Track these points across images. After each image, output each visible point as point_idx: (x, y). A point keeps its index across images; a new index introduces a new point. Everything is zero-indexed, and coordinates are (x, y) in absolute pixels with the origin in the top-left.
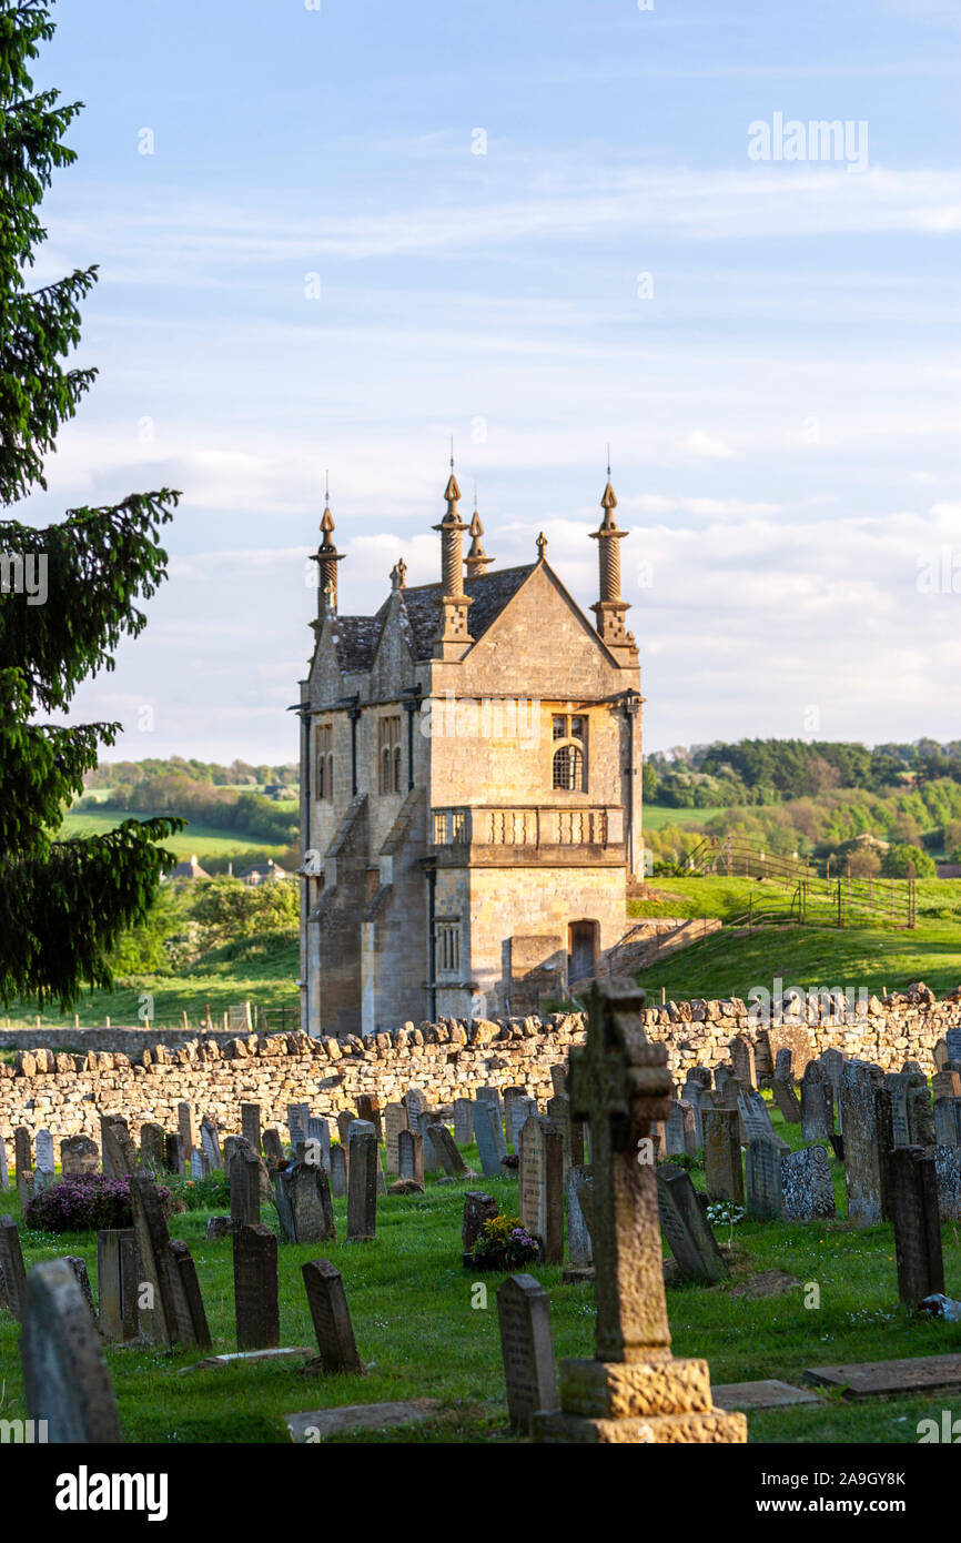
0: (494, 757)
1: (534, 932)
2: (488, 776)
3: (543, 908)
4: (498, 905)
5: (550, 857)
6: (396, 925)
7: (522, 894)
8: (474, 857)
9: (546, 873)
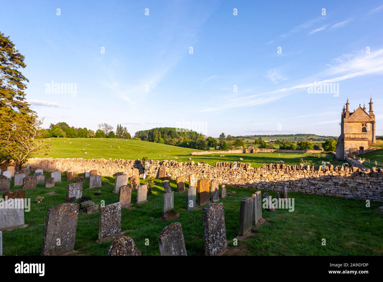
0: (353, 128)
1: (354, 148)
2: (352, 130)
3: (355, 145)
4: (348, 145)
5: (356, 139)
6: (339, 146)
7: (352, 143)
8: (345, 139)
9: (356, 141)
